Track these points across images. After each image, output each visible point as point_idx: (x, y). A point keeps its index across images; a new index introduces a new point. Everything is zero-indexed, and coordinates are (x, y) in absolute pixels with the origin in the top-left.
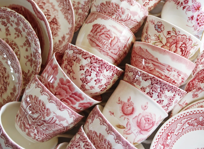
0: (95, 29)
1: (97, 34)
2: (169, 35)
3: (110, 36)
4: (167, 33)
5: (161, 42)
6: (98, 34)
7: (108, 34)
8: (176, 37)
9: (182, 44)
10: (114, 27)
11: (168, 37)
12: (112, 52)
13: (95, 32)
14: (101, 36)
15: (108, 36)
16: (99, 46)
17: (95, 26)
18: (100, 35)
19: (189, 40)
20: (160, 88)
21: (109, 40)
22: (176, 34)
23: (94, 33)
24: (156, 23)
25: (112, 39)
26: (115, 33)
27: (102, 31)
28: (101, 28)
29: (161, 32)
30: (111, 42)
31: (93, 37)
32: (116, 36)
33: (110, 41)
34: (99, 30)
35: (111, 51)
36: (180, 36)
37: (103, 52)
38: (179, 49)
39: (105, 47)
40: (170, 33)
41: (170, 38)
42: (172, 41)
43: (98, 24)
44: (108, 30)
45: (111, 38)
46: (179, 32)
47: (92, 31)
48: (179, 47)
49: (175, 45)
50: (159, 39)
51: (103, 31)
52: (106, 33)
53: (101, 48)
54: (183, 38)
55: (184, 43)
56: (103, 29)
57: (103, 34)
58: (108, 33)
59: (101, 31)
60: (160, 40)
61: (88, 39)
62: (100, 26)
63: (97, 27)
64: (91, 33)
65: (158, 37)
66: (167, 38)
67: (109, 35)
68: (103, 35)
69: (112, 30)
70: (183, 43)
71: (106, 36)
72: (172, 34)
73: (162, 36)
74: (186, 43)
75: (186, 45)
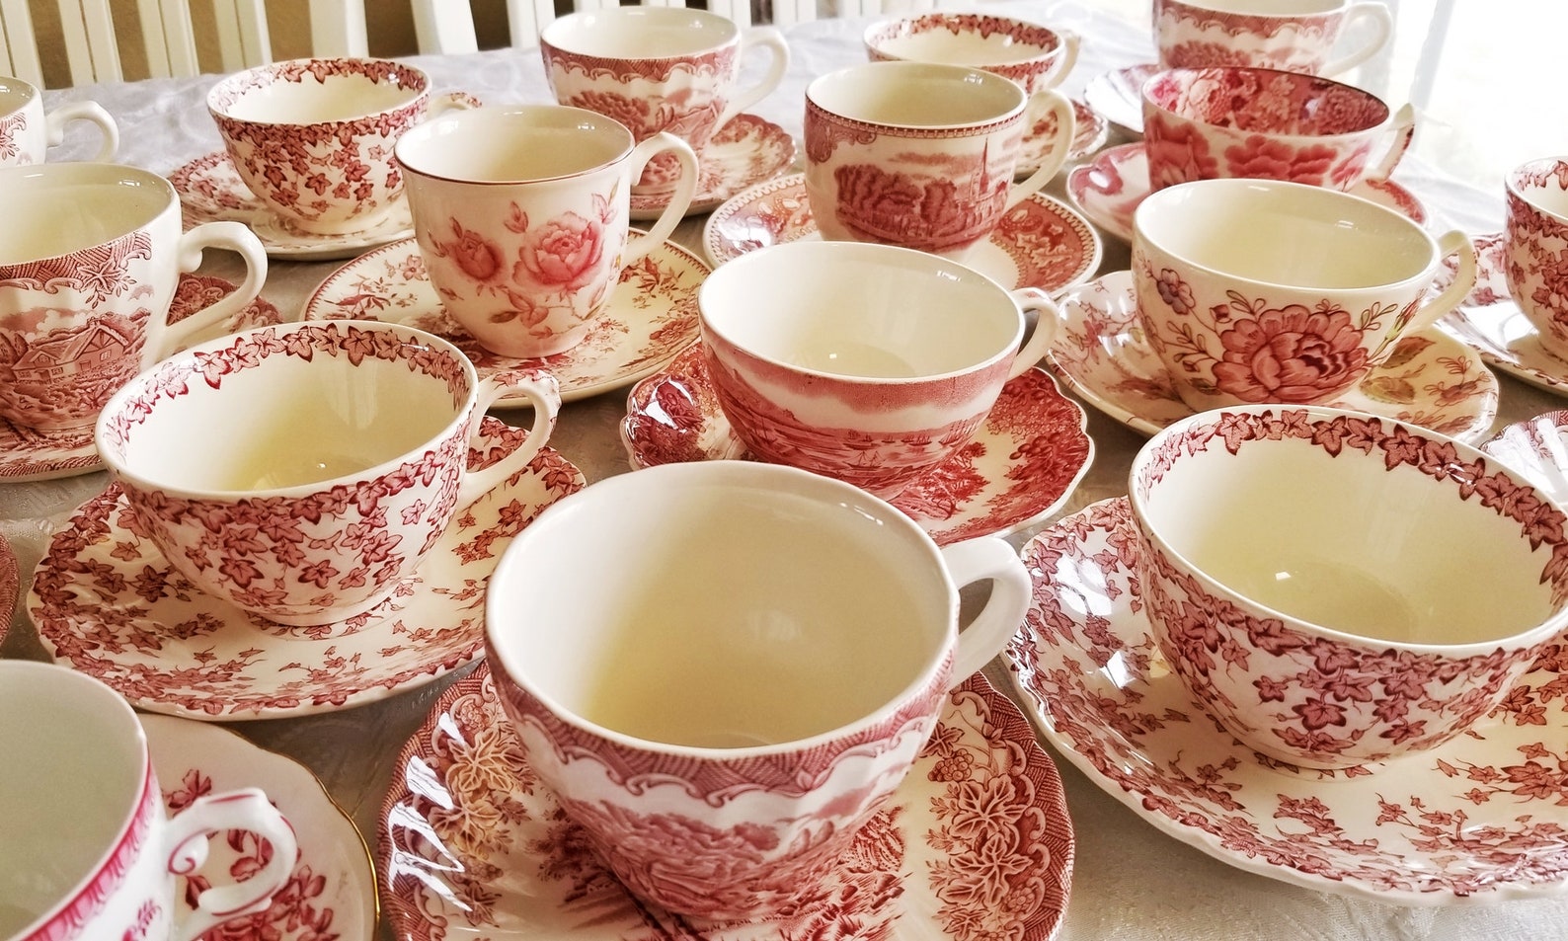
0: (850, 189)
1: (862, 204)
2: (1225, 320)
3: (907, 195)
4: (1214, 315)
5: (1204, 352)
6: (868, 203)
7: (897, 193)
8: (1257, 323)
9: (1299, 341)
10: (910, 157)
11: (1221, 328)
13: (854, 196)
14: (879, 206)
15: (903, 197)
17: (841, 174)
18: (875, 205)
19: (1329, 316)
21: (914, 209)
22: (1252, 312)
23: (852, 200)
24: (1158, 275)
25: (922, 198)
26: (920, 177)
27: (873, 188)
28: (866, 178)
29: (1186, 314)
30: (924, 210)
31: (854, 216)
32: (927, 182)
33: (917, 210)
34: (861, 188)
36: (1277, 317)
38: (1294, 361)
40: (1224, 311)
41: (1234, 331)
42: (1246, 340)
43: (850, 164)
44: (893, 179)
45: (915, 198)
46: (1260, 303)
47: (842, 197)
48: (1291, 355)
49: (1265, 353)
50: (1191, 342)
51: (877, 187)
52: (891, 189)
54: (1294, 317)
55: (1306, 335)
56: (874, 179)
57: (882, 198)
58: (898, 186)
59: (871, 191)
60: (1195, 341)
61: (843, 225)
62: (859, 174)
63: (852, 178)
64: (845, 204)
65: (1185, 334)
66: (1220, 332)
67: (903, 193)
68: (885, 202)
69: (907, 169)
70: (1300, 336)
71: (895, 202)
72: (1236, 315)
73: (1197, 329)
74: (1318, 329)
75: (1319, 337)
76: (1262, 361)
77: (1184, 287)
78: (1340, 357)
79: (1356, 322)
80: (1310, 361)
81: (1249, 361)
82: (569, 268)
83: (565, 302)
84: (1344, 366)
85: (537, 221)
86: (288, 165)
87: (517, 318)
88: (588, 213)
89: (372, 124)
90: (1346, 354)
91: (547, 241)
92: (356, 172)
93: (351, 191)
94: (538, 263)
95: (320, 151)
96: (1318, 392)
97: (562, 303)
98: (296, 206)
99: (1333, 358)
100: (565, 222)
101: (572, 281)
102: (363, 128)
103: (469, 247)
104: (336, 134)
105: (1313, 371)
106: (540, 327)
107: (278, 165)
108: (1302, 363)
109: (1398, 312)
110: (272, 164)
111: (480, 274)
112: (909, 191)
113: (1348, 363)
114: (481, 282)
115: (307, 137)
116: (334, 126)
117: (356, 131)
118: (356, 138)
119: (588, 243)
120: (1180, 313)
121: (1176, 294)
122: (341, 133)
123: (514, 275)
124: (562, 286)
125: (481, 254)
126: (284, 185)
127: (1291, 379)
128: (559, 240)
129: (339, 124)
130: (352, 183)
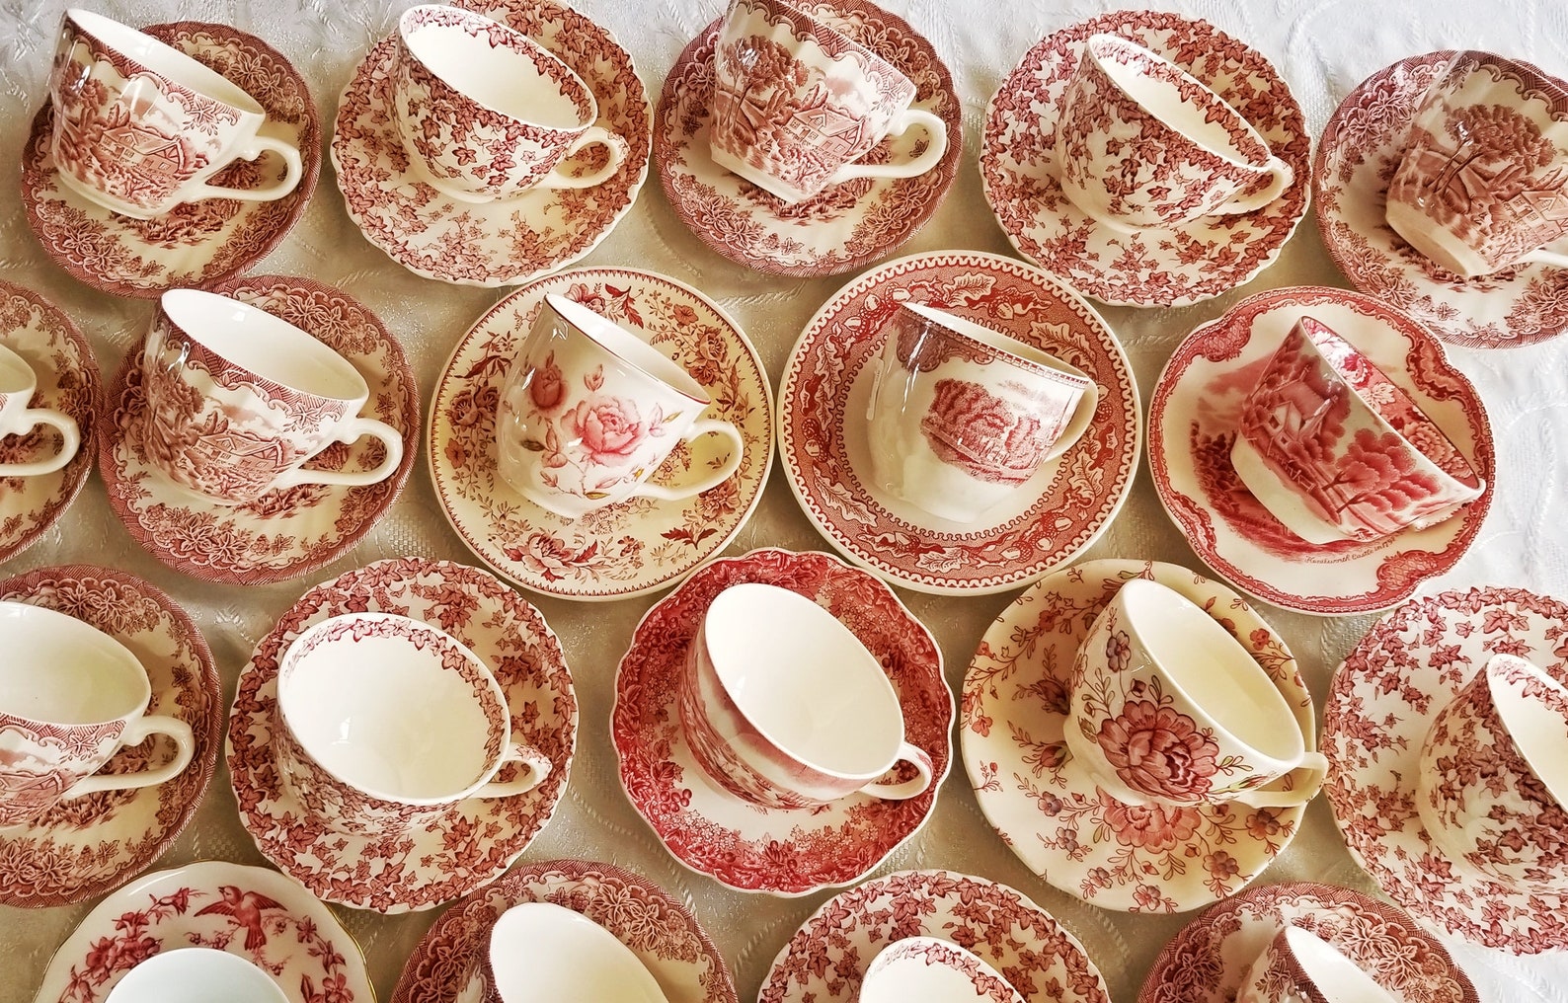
0: (948, 401)
1: (955, 418)
2: (1137, 693)
3: (1002, 421)
4: (1133, 685)
5: (1108, 706)
6: (962, 419)
7: (995, 416)
8: (1157, 711)
9: (1174, 745)
10: (1016, 387)
11: (1132, 697)
12: (1013, 467)
13: (948, 409)
14: (972, 423)
15: (998, 421)
16: (970, 460)
17: (943, 386)
18: (968, 422)
19: (1205, 742)
20: (1166, 152)
21: (1002, 435)
22: (1159, 702)
23: (945, 413)
24: (1115, 632)
25: (1012, 428)
26: (1017, 406)
27: (974, 406)
28: (969, 395)
29: (1115, 671)
30: (1009, 438)
31: (942, 428)
32: (1023, 414)
33: (1005, 436)
34: (961, 403)
35: (1009, 464)
36: (1172, 717)
37: (985, 475)
38: (1161, 755)
39: (990, 457)
40: (1141, 687)
41: (1138, 705)
42: (1141, 717)
43: (956, 379)
44: (994, 403)
45: (1007, 424)
46: (1169, 700)
47: (935, 407)
48: (1163, 749)
49: (1147, 736)
50: (1104, 693)
51: (977, 406)
52: (990, 411)
53: (975, 465)
54: (1183, 725)
55: (1182, 743)
56: (976, 399)
57: (979, 416)
58: (997, 410)
59: (969, 409)
61: (924, 433)
62: (963, 390)
63: (954, 392)
64: (935, 414)
66: (1128, 699)
67: (1000, 418)
68: (980, 421)
69: (1010, 397)
70: (1177, 741)
71: (989, 424)
72: (1147, 696)
73: (1114, 686)
74: (1192, 745)
75: (1189, 752)
76: (1141, 739)
77: (1127, 652)
78: (1192, 775)
79: (1219, 760)
80: (1170, 763)
81: (1132, 733)
82: (604, 442)
83: (583, 466)
84: (1189, 783)
85: (606, 391)
86: (450, 129)
87: (542, 453)
88: (644, 415)
89: (541, 134)
90: (1197, 777)
91: (604, 410)
92: (502, 164)
93: (488, 175)
94: (586, 421)
95: (485, 133)
96: (1161, 790)
97: (580, 465)
98: (432, 160)
99: (1188, 773)
100: (626, 406)
101: (599, 453)
102: (531, 134)
103: (548, 378)
104: (507, 128)
105: (1168, 772)
106: (551, 472)
107: (440, 123)
108: (1165, 760)
109: (1250, 774)
110: (435, 119)
111: (540, 402)
112: (1005, 418)
113: (1193, 785)
114: (537, 409)
115: (482, 118)
116: (511, 121)
117: (525, 134)
118: (521, 139)
119: (629, 436)
120: (1111, 668)
121: (1117, 653)
122: (511, 130)
123: (564, 417)
124: (590, 451)
125: (553, 388)
126: (434, 140)
127: (1149, 766)
128: (612, 416)
129: (516, 122)
130: (493, 170)
